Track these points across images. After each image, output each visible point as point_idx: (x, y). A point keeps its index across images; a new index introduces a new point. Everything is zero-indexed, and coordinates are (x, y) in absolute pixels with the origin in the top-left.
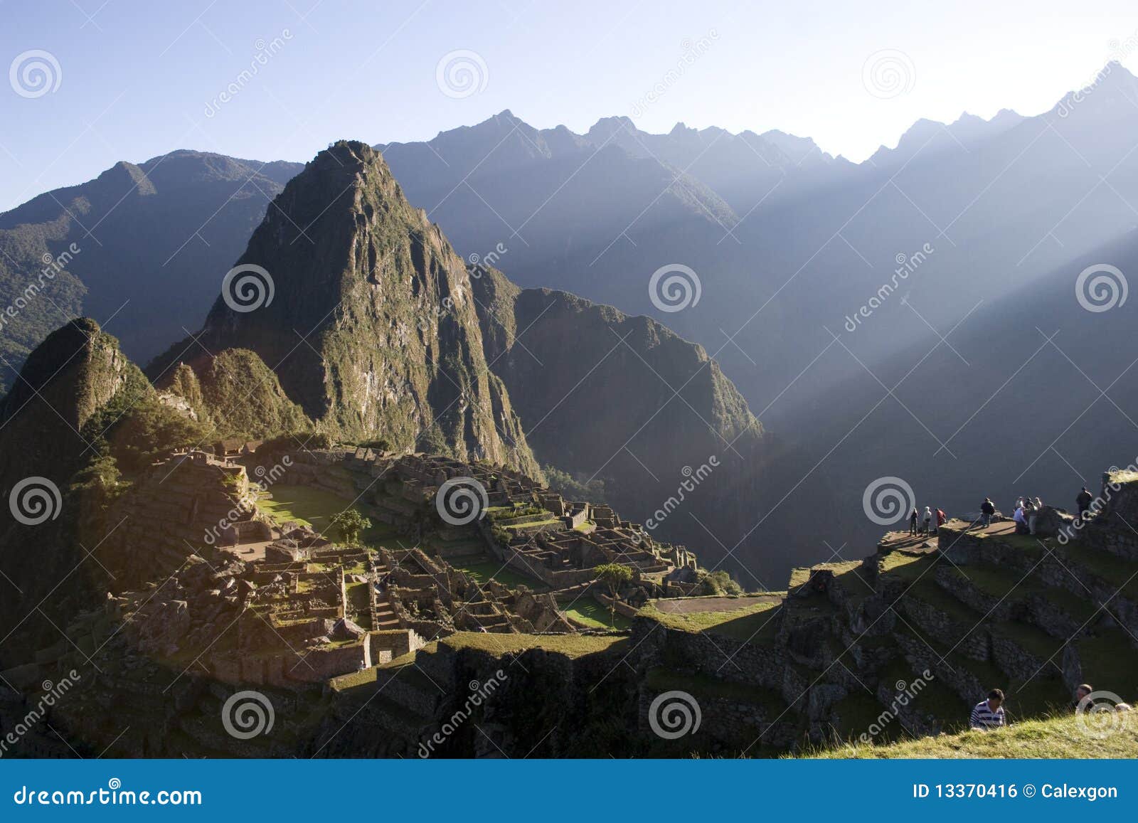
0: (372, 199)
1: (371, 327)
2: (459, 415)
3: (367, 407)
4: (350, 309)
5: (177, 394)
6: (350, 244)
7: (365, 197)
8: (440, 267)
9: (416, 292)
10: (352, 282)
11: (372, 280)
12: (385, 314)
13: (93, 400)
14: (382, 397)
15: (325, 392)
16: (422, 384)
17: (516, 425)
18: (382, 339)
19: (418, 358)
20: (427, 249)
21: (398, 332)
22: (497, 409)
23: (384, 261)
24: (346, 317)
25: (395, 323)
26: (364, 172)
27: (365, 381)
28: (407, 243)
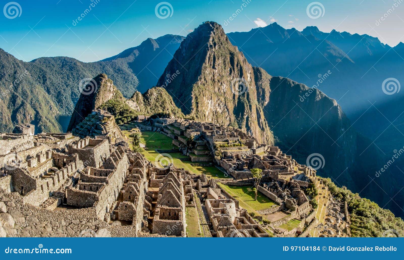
0: (216, 40)
1: (212, 84)
2: (244, 118)
3: (209, 113)
4: (204, 77)
5: (134, 101)
6: (206, 55)
7: (213, 40)
8: (240, 65)
9: (230, 74)
10: (206, 68)
11: (214, 68)
12: (218, 80)
13: (101, 100)
14: (215, 110)
15: (192, 106)
16: (231, 106)
17: (266, 124)
18: (216, 89)
19: (230, 97)
20: (236, 58)
21: (223, 87)
22: (259, 117)
23: (219, 62)
24: (203, 80)
25: (221, 84)
26: (214, 31)
27: (208, 103)
28: (228, 57)
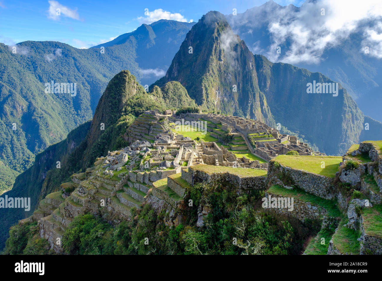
0: (221, 31)
1: (219, 76)
2: (248, 106)
3: (217, 103)
4: (212, 69)
5: (154, 95)
6: (212, 47)
7: (218, 31)
8: (244, 55)
9: (235, 64)
10: (213, 60)
11: (220, 59)
12: (224, 71)
14: (222, 99)
15: (203, 97)
16: (236, 96)
17: (268, 110)
18: (223, 80)
20: (239, 48)
21: (228, 77)
22: (262, 105)
23: (224, 53)
24: (211, 72)
25: (227, 74)
26: (218, 21)
27: (216, 93)
